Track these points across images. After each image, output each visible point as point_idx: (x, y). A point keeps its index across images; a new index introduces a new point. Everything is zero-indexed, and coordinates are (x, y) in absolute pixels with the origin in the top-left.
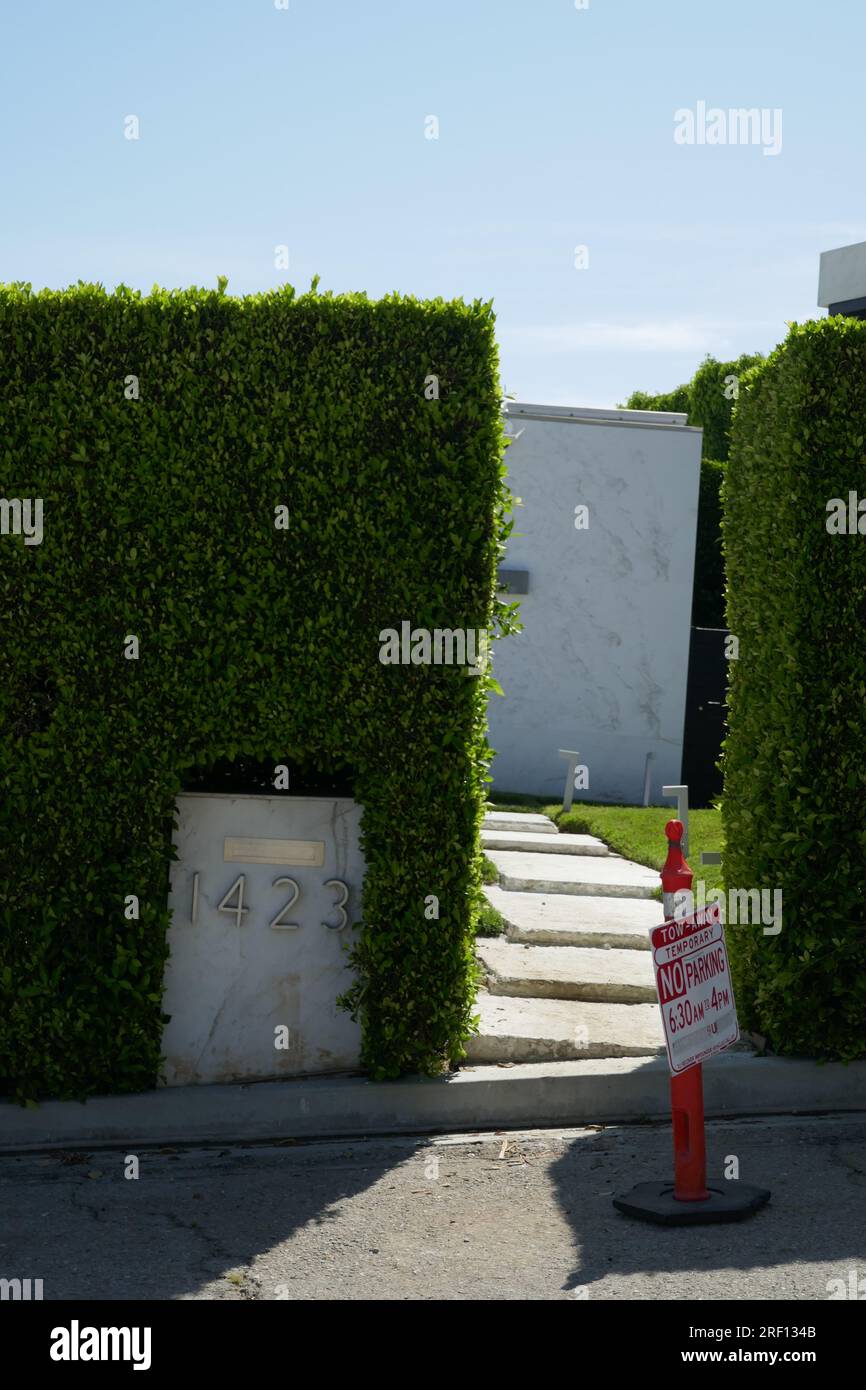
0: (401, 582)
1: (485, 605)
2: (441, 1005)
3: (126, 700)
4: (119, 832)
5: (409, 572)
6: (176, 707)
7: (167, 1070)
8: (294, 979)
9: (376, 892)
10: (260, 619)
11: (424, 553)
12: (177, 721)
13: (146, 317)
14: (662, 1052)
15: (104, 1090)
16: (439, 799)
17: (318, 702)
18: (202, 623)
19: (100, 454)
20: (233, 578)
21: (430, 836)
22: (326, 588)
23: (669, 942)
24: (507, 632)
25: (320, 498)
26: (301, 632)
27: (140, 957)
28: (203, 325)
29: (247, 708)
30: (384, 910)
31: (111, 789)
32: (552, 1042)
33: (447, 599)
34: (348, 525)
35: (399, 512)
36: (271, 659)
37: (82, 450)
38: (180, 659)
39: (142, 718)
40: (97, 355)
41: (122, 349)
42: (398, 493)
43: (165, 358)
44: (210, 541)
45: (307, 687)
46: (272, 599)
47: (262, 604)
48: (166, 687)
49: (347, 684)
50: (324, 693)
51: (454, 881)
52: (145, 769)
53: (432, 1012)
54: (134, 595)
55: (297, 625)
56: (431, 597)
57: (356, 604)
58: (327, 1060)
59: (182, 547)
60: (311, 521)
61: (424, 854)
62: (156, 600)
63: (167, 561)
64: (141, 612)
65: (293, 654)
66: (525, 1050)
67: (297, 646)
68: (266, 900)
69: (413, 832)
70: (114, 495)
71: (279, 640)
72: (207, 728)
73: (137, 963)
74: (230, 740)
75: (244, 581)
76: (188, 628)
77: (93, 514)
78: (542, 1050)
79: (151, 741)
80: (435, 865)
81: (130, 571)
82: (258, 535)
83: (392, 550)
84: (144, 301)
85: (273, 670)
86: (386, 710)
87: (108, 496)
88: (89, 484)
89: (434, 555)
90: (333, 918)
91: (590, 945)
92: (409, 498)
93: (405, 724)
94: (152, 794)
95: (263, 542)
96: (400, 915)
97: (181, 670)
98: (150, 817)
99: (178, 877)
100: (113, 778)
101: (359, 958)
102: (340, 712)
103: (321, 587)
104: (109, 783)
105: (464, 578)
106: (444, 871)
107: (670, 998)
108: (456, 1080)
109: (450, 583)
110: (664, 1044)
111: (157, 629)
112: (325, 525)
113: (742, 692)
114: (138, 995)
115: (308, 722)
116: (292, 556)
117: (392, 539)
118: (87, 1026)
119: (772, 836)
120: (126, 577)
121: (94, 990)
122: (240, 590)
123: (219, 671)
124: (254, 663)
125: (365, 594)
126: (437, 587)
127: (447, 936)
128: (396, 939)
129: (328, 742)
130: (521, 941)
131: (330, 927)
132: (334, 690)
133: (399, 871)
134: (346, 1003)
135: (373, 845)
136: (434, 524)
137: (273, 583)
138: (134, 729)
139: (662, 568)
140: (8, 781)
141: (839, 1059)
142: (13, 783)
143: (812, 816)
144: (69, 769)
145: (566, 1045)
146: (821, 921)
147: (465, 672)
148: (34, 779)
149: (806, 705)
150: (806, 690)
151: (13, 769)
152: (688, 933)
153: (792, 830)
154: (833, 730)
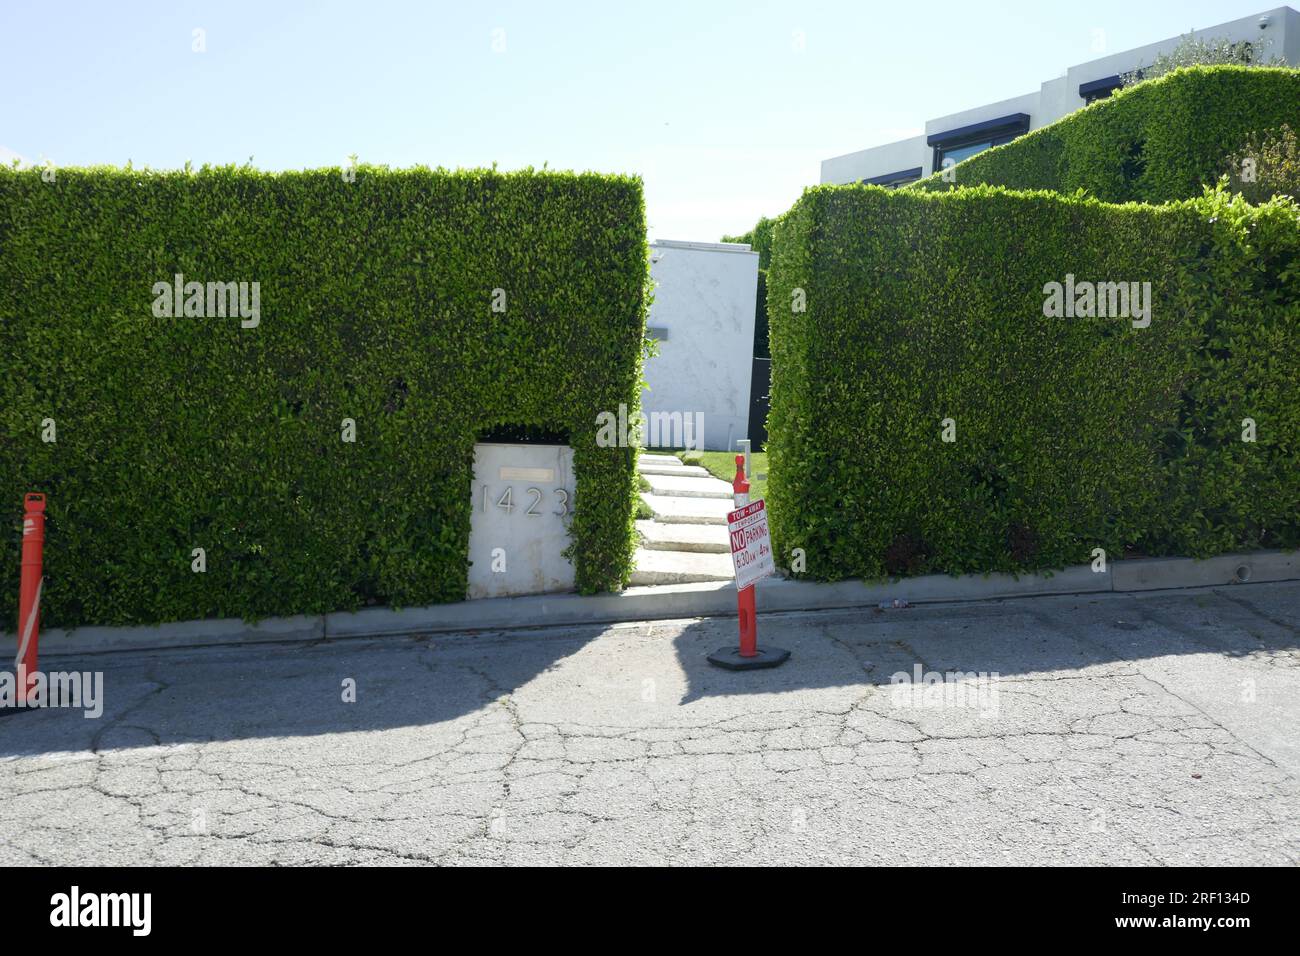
0: (593, 328)
1: (639, 341)
2: (617, 555)
3: (445, 393)
4: (442, 464)
5: (597, 323)
6: (472, 396)
7: (471, 591)
8: (539, 542)
9: (581, 496)
10: (517, 349)
11: (606, 312)
12: (473, 405)
13: (453, 183)
14: (734, 579)
15: (437, 602)
17: (549, 394)
19: (429, 259)
20: (503, 326)
21: (610, 466)
22: (553, 331)
23: (737, 520)
24: (651, 356)
25: (549, 283)
26: (539, 355)
27: (455, 531)
28: (484, 187)
29: (511, 397)
30: (586, 505)
31: (438, 441)
32: (676, 574)
33: (619, 338)
34: (564, 297)
35: (592, 290)
36: (524, 370)
37: (419, 256)
38: (474, 371)
39: (454, 403)
40: (427, 204)
41: (440, 201)
42: (591, 280)
43: (464, 205)
45: (543, 386)
46: (523, 338)
47: (518, 340)
48: (467, 386)
49: (565, 384)
50: (553, 389)
51: (623, 489)
52: (456, 431)
53: (612, 559)
54: (448, 336)
55: (537, 352)
56: (610, 336)
57: (569, 340)
58: (556, 584)
59: (474, 310)
60: (544, 295)
61: (607, 475)
62: (460, 338)
63: (466, 317)
64: (452, 346)
65: (535, 367)
66: (662, 578)
67: (537, 364)
68: (523, 500)
69: (601, 463)
70: (437, 281)
71: (527, 360)
72: (489, 408)
73: (454, 534)
74: (502, 414)
75: (508, 328)
76: (478, 354)
77: (425, 292)
78: (671, 578)
79: (459, 415)
80: (613, 481)
81: (446, 323)
82: (516, 303)
83: (588, 311)
84: (451, 174)
85: (525, 376)
86: (586, 398)
87: (433, 282)
88: (423, 275)
89: (611, 313)
90: (559, 510)
91: (698, 523)
92: (598, 283)
93: (596, 405)
94: (460, 444)
95: (519, 307)
96: (594, 508)
97: (475, 377)
98: (460, 456)
99: (475, 488)
100: (439, 435)
101: (573, 530)
102: (561, 399)
103: (550, 331)
104: (437, 438)
105: (628, 326)
106: (618, 484)
107: (737, 550)
108: (625, 595)
109: (620, 329)
110: (734, 574)
111: (461, 355)
112: (552, 297)
113: (777, 388)
114: (455, 551)
115: (544, 405)
116: (534, 314)
117: (588, 305)
118: (427, 568)
119: (793, 464)
120: (444, 326)
121: (431, 549)
122: (506, 334)
123: (495, 376)
124: (514, 373)
125: (573, 336)
126: (613, 331)
127: (620, 518)
128: (593, 520)
129: (555, 415)
130: (662, 521)
131: (558, 514)
132: (558, 387)
133: (594, 484)
134: (565, 555)
135: (580, 470)
136: (611, 296)
137: (523, 328)
138: (450, 409)
139: (738, 327)
140: (382, 437)
141: (828, 581)
142: (385, 438)
143: (814, 453)
144: (415, 431)
145: (684, 575)
146: (819, 509)
147: (629, 377)
148: (397, 437)
149: (811, 394)
150: (812, 385)
151: (386, 431)
152: (747, 515)
153: (803, 460)
154: (826, 407)
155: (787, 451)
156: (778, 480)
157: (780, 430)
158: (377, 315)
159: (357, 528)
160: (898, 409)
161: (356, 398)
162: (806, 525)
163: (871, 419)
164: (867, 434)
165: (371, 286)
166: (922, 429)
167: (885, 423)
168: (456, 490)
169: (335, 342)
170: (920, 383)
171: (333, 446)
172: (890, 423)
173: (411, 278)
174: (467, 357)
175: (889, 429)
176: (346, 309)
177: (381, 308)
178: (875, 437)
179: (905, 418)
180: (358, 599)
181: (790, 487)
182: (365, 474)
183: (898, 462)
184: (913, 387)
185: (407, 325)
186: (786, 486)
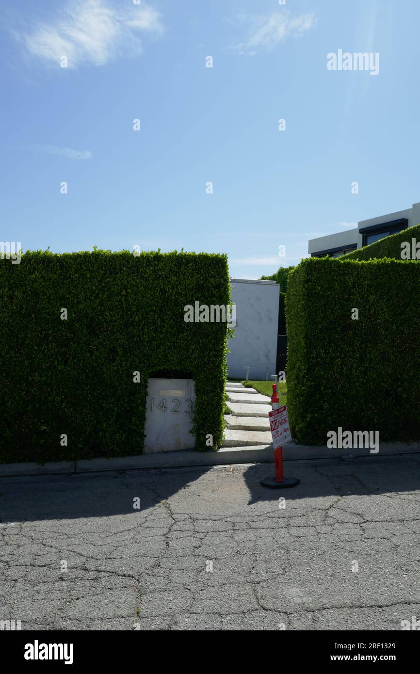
1: (226, 330)
2: (215, 432)
3: (135, 355)
6: (148, 356)
7: (146, 449)
8: (178, 425)
9: (198, 404)
10: (169, 334)
12: (148, 360)
13: (140, 258)
14: (272, 444)
15: (130, 454)
16: (214, 379)
17: (184, 355)
18: (154, 335)
19: (129, 292)
20: (162, 324)
21: (212, 389)
23: (273, 415)
24: (231, 337)
26: (179, 337)
27: (139, 420)
28: (155, 260)
29: (166, 356)
30: (201, 408)
32: (244, 441)
36: (172, 344)
37: (124, 292)
38: (149, 344)
40: (128, 268)
41: (134, 266)
43: (145, 268)
44: (156, 314)
45: (181, 351)
46: (172, 329)
47: (169, 330)
48: (145, 351)
49: (191, 350)
50: (185, 353)
51: (218, 400)
54: (137, 328)
57: (193, 330)
58: (186, 446)
59: (149, 316)
61: (211, 394)
62: (142, 329)
63: (145, 320)
64: (139, 333)
65: (177, 343)
66: (237, 443)
67: (178, 341)
68: (171, 406)
69: (208, 388)
70: (132, 303)
71: (174, 339)
72: (155, 362)
73: (138, 422)
74: (161, 365)
75: (165, 324)
76: (151, 336)
77: (127, 308)
78: (241, 443)
80: (214, 396)
81: (136, 322)
82: (168, 313)
84: (139, 255)
85: (172, 347)
87: (131, 303)
88: (126, 300)
90: (188, 410)
91: (253, 417)
93: (206, 360)
95: (169, 315)
96: (205, 409)
97: (149, 347)
99: (148, 399)
101: (195, 420)
102: (189, 358)
106: (216, 398)
107: (274, 430)
108: (219, 451)
109: (217, 325)
110: (272, 442)
111: (143, 337)
113: (291, 352)
114: (138, 430)
115: (181, 360)
116: (177, 318)
118: (125, 438)
119: (299, 388)
120: (135, 324)
121: (127, 429)
122: (164, 327)
123: (158, 347)
124: (167, 345)
127: (217, 414)
128: (204, 415)
129: (186, 365)
130: (235, 415)
131: (187, 412)
132: (188, 352)
133: (204, 398)
134: (191, 432)
135: (197, 391)
137: (172, 325)
138: (137, 362)
139: (270, 320)
140: (105, 376)
141: (317, 445)
142: (106, 376)
143: (309, 383)
144: (121, 372)
145: (247, 442)
146: (312, 410)
147: (221, 347)
148: (112, 375)
149: (307, 355)
150: (307, 351)
151: (107, 372)
152: (278, 413)
153: (304, 387)
154: (314, 361)
155: (295, 382)
156: (292, 396)
157: (292, 372)
158: (104, 318)
159: (92, 419)
160: (349, 362)
161: (94, 357)
162: (306, 417)
163: (336, 367)
164: (334, 374)
165: (102, 305)
166: (360, 371)
167: (342, 369)
168: (139, 401)
169: (85, 331)
170: (358, 350)
171: (82, 380)
172: (345, 369)
173: (120, 301)
174: (145, 338)
175: (344, 371)
176: (90, 316)
177: (106, 315)
178: (338, 375)
179: (352, 366)
180: (92, 453)
181: (297, 399)
182: (97, 393)
183: (349, 387)
184: (355, 351)
185: (118, 323)
186: (296, 399)
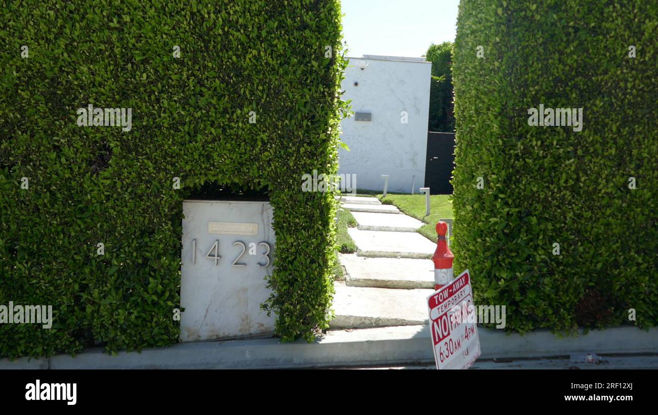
0: (287, 89)
1: (332, 100)
2: (313, 306)
3: (146, 154)
4: (146, 222)
5: (291, 83)
6: (172, 157)
7: (184, 336)
8: (245, 290)
9: (279, 251)
10: (213, 110)
11: (299, 72)
12: (173, 165)
14: (426, 323)
15: (151, 346)
16: (310, 203)
17: (245, 153)
18: (183, 113)
20: (198, 89)
21: (306, 222)
22: (247, 92)
23: (439, 303)
24: (346, 116)
25: (242, 44)
26: (235, 116)
27: (162, 284)
29: (209, 157)
30: (284, 260)
31: (142, 200)
32: (372, 318)
33: (312, 97)
34: (257, 58)
35: (285, 50)
36: (220, 131)
38: (172, 132)
39: (156, 163)
42: (284, 40)
44: (185, 69)
45: (239, 145)
46: (219, 100)
47: (214, 102)
48: (166, 147)
49: (260, 143)
50: (248, 148)
51: (319, 245)
52: (158, 190)
53: (309, 311)
54: (147, 99)
55: (233, 113)
56: (303, 96)
57: (263, 100)
58: (261, 328)
59: (170, 72)
60: (238, 56)
61: (303, 231)
62: (158, 100)
63: (163, 80)
64: (151, 108)
65: (231, 128)
66: (358, 322)
67: (233, 124)
68: (230, 252)
69: (297, 220)
70: (134, 45)
71: (223, 121)
72: (188, 168)
73: (160, 287)
74: (201, 174)
75: (204, 90)
76: (176, 115)
77: (123, 56)
78: (367, 322)
79: (161, 174)
80: (309, 237)
81: (144, 86)
82: (210, 64)
83: (281, 71)
85: (221, 136)
86: (281, 157)
87: (130, 45)
88: (121, 39)
89: (304, 73)
90: (263, 261)
92: (290, 43)
93: (291, 164)
94: (162, 202)
95: (213, 69)
96: (291, 263)
97: (173, 139)
98: (163, 215)
99: (186, 242)
100: (143, 194)
101: (272, 283)
102: (257, 159)
103: (245, 92)
104: (140, 197)
105: (321, 86)
106: (314, 240)
107: (440, 340)
108: (323, 342)
109: (313, 89)
110: (427, 318)
111: (160, 116)
112: (245, 58)
114: (161, 302)
115: (241, 164)
116: (228, 75)
117: (281, 65)
118: (136, 317)
120: (142, 89)
121: (139, 300)
122: (202, 95)
123: (192, 137)
124: (211, 133)
125: (267, 96)
126: (306, 90)
127: (316, 273)
128: (290, 274)
129: (251, 174)
130: (363, 255)
131: (260, 264)
132: (253, 147)
133: (290, 240)
134: (265, 307)
135: (278, 226)
136: (304, 57)
137: (218, 89)
138: (151, 169)
139: (418, 111)
140: (89, 197)
141: (518, 332)
142: (92, 197)
143: (506, 210)
144: (119, 190)
145: (379, 319)
146: (510, 263)
147: (323, 136)
148: (102, 196)
149: (503, 151)
150: (504, 143)
151: (92, 191)
152: (451, 294)
153: (495, 216)
154: (518, 164)
155: (476, 206)
156: (465, 232)
157: (467, 186)
158: (77, 79)
159: (71, 281)
160: (592, 165)
161: (63, 160)
162: (499, 279)
163: (564, 176)
164: (560, 191)
165: (72, 52)
166: (615, 186)
167: (578, 180)
168: (161, 246)
169: (42, 107)
170: (614, 139)
171: (45, 205)
172: (583, 179)
173: (109, 42)
174: (165, 118)
175: (582, 185)
176: (49, 74)
177: (82, 73)
178: (568, 193)
179: (599, 174)
180: (77, 343)
181: (479, 240)
182: (76, 231)
183: (591, 218)
184: (608, 143)
185: (107, 88)
186: (475, 239)
